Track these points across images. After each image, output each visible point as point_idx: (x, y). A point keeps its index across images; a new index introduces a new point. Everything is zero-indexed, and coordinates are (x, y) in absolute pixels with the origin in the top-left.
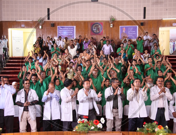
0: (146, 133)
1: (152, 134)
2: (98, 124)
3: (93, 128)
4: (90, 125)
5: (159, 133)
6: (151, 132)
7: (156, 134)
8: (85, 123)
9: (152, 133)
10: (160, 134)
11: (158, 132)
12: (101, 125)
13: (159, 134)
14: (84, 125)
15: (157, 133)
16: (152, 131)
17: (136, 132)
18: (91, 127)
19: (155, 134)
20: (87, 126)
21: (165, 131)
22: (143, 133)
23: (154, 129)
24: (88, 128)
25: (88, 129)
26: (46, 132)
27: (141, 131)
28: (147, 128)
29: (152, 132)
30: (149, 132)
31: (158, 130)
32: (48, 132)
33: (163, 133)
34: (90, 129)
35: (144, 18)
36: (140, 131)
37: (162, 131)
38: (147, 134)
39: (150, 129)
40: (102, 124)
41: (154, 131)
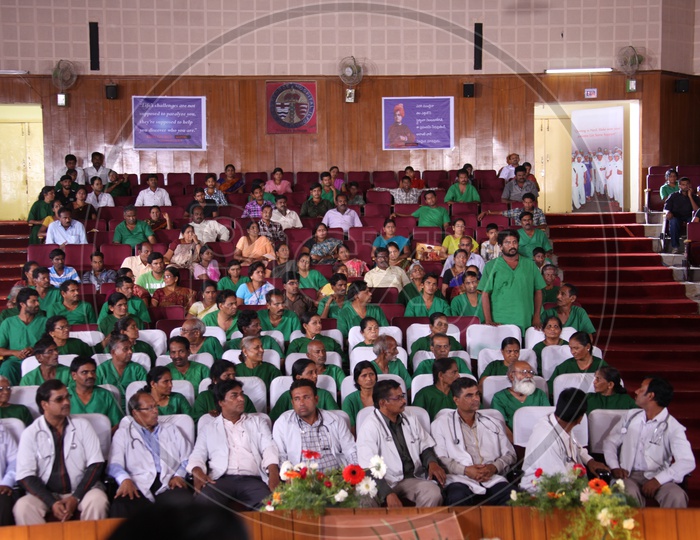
0: (545, 508)
1: (570, 512)
2: (360, 481)
3: (341, 495)
4: (329, 485)
5: (594, 508)
6: (565, 507)
7: (583, 510)
8: (311, 478)
9: (570, 508)
10: (600, 511)
11: (592, 506)
13: (597, 511)
14: (306, 486)
15: (588, 508)
16: (568, 500)
17: (508, 509)
18: (336, 492)
19: (581, 511)
20: (317, 491)
21: (620, 500)
22: (533, 508)
23: (575, 493)
24: (322, 495)
25: (323, 499)
27: (526, 503)
28: (551, 491)
29: (569, 504)
30: (559, 503)
31: (590, 497)
33: (611, 509)
34: (333, 502)
36: (522, 502)
37: (607, 501)
38: (550, 511)
39: (561, 492)
41: (576, 502)
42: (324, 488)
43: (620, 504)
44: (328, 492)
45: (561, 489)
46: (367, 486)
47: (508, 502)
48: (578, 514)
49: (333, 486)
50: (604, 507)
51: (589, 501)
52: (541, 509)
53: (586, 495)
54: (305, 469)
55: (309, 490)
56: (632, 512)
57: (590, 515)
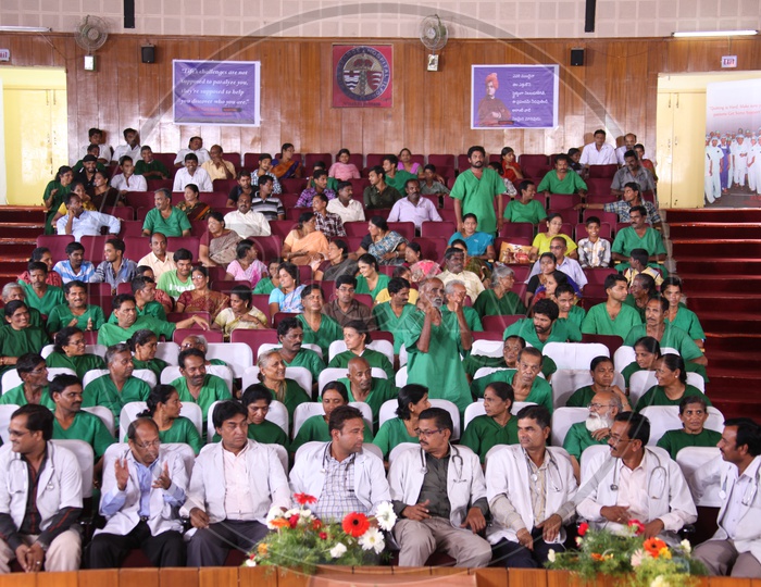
0: (587, 573)
1: (618, 578)
2: (364, 533)
3: (338, 550)
4: (324, 537)
5: (648, 575)
6: (612, 572)
7: (634, 577)
8: (303, 527)
9: (618, 574)
10: (654, 578)
11: (646, 572)
12: (381, 536)
13: (650, 579)
14: (298, 536)
15: (640, 574)
16: (616, 563)
17: (541, 571)
18: (332, 545)
19: (630, 578)
20: (311, 544)
21: (680, 565)
22: (573, 573)
23: (625, 555)
24: (315, 549)
25: (316, 554)
26: (115, 570)
27: (568, 565)
28: (595, 552)
29: (616, 569)
30: (603, 568)
31: (643, 560)
32: (122, 570)
33: (667, 576)
34: (327, 558)
35: (590, 26)
36: (563, 564)
37: (662, 567)
38: (593, 577)
39: (609, 554)
40: (385, 532)
41: (625, 567)
42: (318, 540)
43: (679, 571)
44: (323, 545)
45: (610, 550)
46: (372, 539)
47: (545, 564)
48: (627, 581)
49: (329, 538)
50: (659, 574)
51: (640, 567)
52: (582, 574)
53: (638, 559)
54: (296, 517)
55: (299, 542)
56: (694, 582)
57: (641, 584)
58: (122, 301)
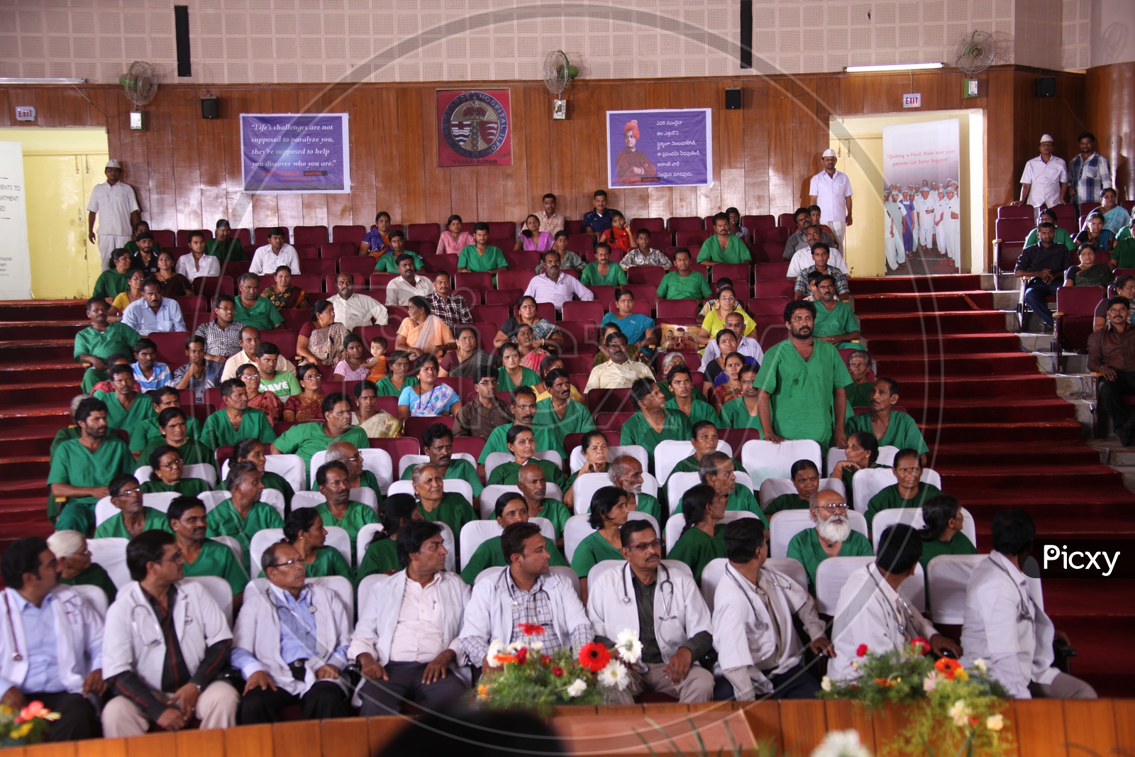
0: (872, 701)
1: (909, 706)
2: (604, 666)
3: (577, 687)
4: (559, 673)
5: (944, 700)
6: (902, 700)
7: (929, 704)
8: (533, 663)
9: (908, 701)
10: (953, 704)
11: (942, 697)
12: (621, 670)
13: (949, 705)
14: (526, 674)
15: (935, 700)
16: (906, 689)
17: (817, 703)
18: (570, 683)
19: (925, 705)
20: (542, 681)
21: (982, 688)
22: (855, 702)
23: (916, 679)
24: (549, 688)
25: (551, 693)
26: (316, 722)
27: (846, 694)
28: (880, 676)
29: (907, 695)
30: (892, 694)
31: (938, 684)
32: (325, 721)
33: (969, 701)
34: (565, 697)
37: (963, 690)
38: (881, 706)
39: (895, 678)
40: (629, 665)
41: (917, 692)
42: (552, 677)
43: (982, 694)
44: (559, 682)
45: (895, 674)
46: (614, 674)
47: (818, 694)
48: (920, 708)
49: (565, 674)
50: (959, 698)
51: (936, 690)
52: (867, 702)
53: (932, 682)
54: (524, 651)
55: (529, 680)
56: (1000, 705)
57: (938, 710)
58: (335, 402)
